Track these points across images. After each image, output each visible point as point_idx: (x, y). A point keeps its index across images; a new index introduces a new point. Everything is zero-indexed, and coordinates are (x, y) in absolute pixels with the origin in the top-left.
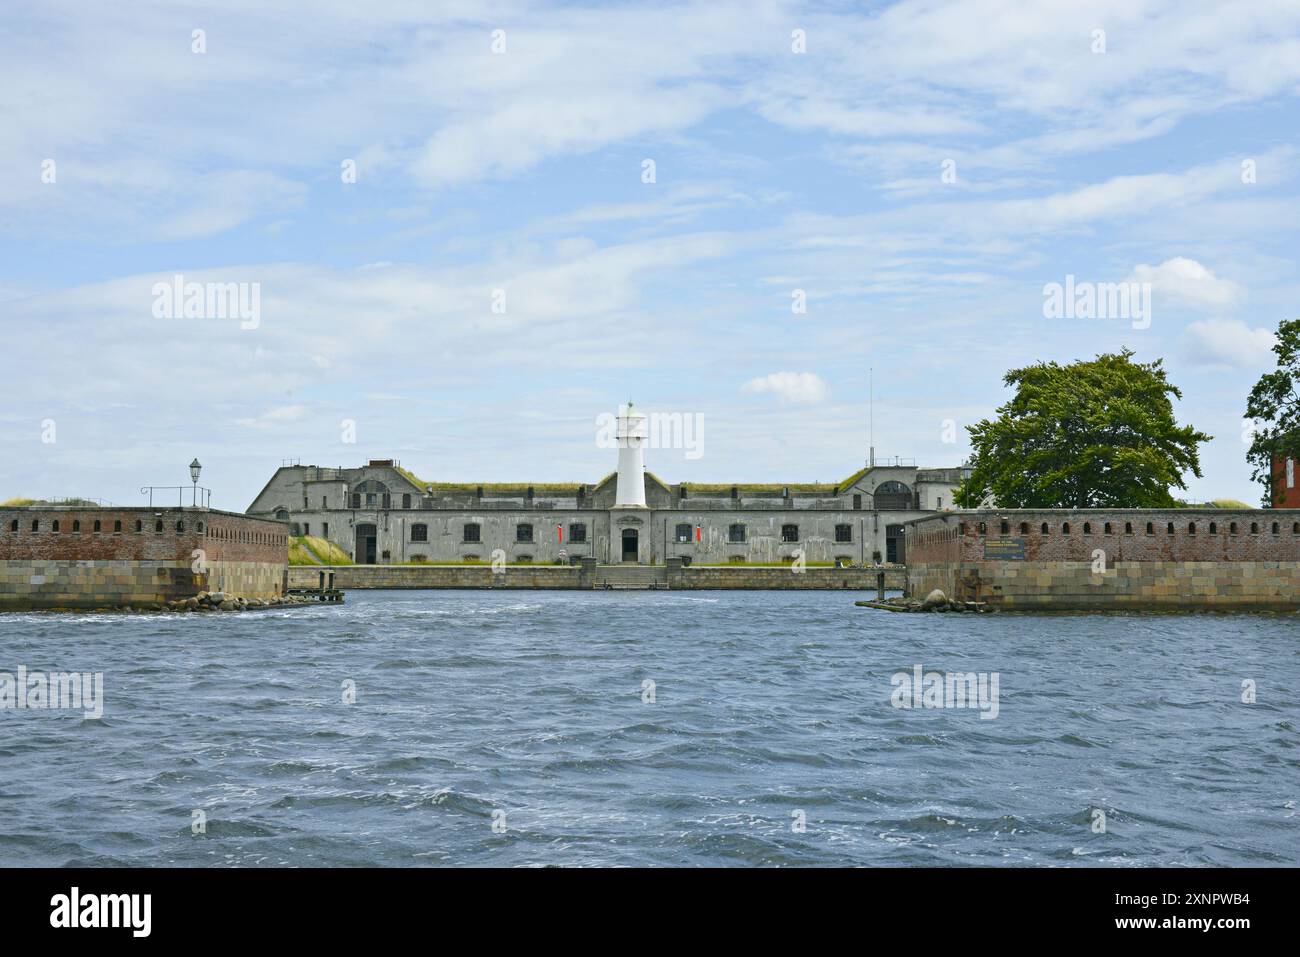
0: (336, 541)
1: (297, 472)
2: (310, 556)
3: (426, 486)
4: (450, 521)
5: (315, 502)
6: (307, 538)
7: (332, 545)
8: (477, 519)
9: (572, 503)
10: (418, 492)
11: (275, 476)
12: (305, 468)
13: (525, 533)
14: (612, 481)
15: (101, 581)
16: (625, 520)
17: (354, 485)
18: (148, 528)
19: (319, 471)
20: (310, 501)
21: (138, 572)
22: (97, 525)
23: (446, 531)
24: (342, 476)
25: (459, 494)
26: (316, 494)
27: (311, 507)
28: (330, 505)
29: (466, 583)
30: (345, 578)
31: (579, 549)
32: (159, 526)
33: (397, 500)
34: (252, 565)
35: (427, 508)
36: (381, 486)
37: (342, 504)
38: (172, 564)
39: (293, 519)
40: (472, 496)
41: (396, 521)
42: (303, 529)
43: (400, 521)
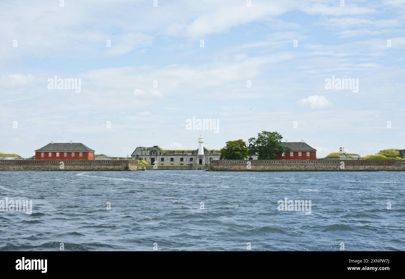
0: (147, 161)
1: (140, 148)
2: (143, 164)
3: (164, 151)
4: (168, 157)
5: (144, 154)
6: (142, 161)
7: (146, 162)
8: (173, 157)
9: (190, 154)
10: (162, 152)
11: (136, 149)
12: (141, 147)
13: (182, 160)
14: (198, 150)
15: (118, 168)
16: (200, 157)
17: (151, 151)
18: (123, 162)
19: (144, 148)
20: (143, 154)
21: (122, 167)
22: (117, 162)
23: (167, 159)
24: (149, 149)
25: (170, 152)
26: (144, 152)
27: (143, 155)
28: (146, 154)
29: (170, 169)
30: (149, 168)
31: (191, 162)
32: (124, 162)
33: (159, 153)
34: (134, 166)
35: (164, 155)
36: (155, 151)
37: (148, 154)
38: (125, 166)
39: (140, 157)
40: (172, 153)
41: (158, 157)
42: (141, 158)
43: (159, 157)
